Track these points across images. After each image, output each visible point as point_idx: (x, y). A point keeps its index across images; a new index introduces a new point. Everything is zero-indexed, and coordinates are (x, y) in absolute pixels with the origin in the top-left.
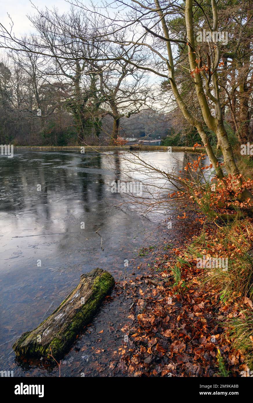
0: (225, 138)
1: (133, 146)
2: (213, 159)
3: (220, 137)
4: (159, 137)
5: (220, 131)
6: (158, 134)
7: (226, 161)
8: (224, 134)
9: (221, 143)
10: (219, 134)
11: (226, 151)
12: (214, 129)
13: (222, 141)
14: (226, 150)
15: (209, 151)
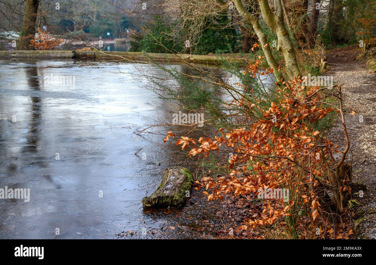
0: (286, 37)
1: (80, 51)
2: (272, 63)
3: (280, 37)
4: (108, 34)
5: (281, 30)
6: (106, 27)
7: (289, 65)
8: (285, 33)
9: (282, 44)
10: (279, 33)
11: (288, 54)
12: (273, 27)
13: (283, 42)
14: (288, 52)
15: (268, 53)
